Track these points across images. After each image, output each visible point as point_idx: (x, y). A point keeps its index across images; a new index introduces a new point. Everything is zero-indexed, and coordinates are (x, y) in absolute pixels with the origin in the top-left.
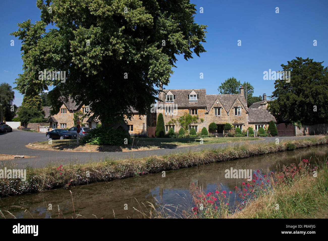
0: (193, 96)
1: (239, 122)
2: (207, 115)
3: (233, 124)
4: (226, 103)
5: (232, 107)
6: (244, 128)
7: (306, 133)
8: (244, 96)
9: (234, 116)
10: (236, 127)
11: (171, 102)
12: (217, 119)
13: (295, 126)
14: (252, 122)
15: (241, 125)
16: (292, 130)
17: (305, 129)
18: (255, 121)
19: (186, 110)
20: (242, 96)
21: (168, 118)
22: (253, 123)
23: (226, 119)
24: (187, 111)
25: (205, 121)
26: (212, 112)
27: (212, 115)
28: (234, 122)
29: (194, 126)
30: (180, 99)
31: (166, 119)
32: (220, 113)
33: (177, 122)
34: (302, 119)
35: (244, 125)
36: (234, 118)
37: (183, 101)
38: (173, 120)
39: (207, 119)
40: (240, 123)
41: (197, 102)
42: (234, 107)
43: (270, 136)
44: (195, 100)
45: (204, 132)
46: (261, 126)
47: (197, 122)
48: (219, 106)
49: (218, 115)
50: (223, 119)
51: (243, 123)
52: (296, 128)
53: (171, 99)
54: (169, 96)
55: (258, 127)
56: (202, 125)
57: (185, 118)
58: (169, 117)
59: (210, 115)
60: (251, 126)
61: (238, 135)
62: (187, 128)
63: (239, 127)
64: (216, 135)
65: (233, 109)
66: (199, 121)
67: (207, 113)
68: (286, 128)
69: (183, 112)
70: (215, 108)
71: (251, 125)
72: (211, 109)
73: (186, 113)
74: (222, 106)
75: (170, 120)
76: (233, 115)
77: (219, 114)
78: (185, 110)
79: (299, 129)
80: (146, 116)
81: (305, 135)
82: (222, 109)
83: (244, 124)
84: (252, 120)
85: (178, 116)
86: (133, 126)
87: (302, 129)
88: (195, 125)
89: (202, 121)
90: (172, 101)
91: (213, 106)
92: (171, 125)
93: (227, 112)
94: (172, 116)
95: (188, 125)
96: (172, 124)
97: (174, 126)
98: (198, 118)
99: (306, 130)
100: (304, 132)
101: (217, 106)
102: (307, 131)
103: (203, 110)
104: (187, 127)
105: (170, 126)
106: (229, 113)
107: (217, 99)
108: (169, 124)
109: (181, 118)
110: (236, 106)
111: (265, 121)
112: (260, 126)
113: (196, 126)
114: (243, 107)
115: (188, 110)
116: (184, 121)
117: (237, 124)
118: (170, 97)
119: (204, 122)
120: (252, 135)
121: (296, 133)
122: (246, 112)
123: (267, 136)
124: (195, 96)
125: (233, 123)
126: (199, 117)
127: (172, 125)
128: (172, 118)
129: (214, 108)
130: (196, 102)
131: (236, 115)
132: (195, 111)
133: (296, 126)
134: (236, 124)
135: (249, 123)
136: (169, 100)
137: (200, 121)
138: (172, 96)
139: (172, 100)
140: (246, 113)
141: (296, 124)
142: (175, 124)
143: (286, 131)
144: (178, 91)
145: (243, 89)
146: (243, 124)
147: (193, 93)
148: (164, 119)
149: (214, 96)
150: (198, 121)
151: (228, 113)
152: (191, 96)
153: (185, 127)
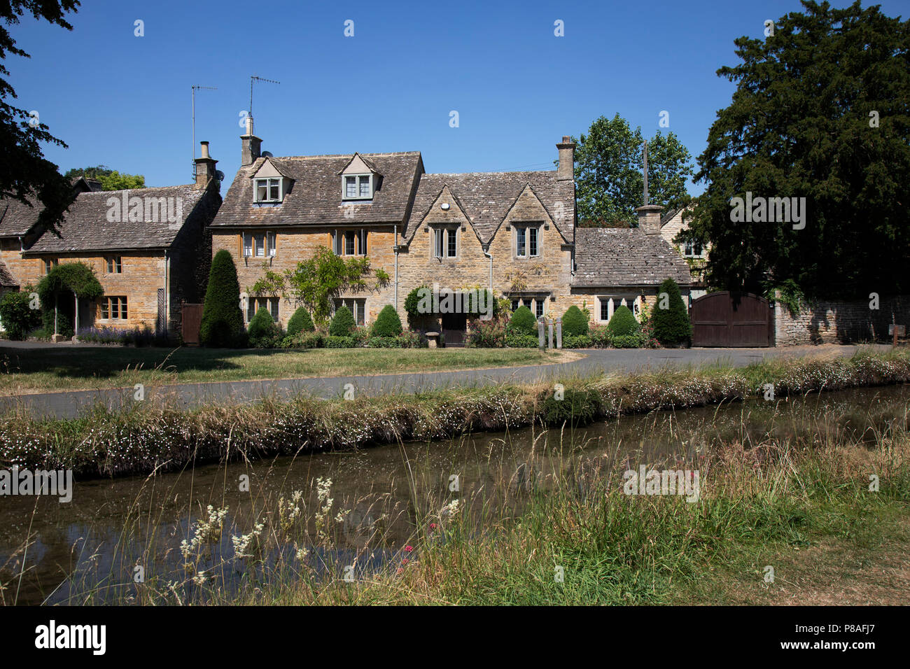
0: (357, 180)
1: (530, 287)
2: (405, 255)
3: (505, 294)
4: (490, 207)
5: (506, 222)
6: (554, 312)
7: (824, 333)
8: (571, 177)
9: (512, 260)
10: (521, 303)
11: (272, 206)
12: (441, 273)
13: (773, 302)
14: (585, 284)
15: (540, 297)
16: (760, 322)
17: (820, 315)
18: (597, 283)
19: (320, 239)
20: (564, 178)
21: (255, 269)
22: (591, 290)
23: (480, 271)
24: (326, 239)
25: (393, 280)
26: (425, 242)
27: (422, 256)
28: (510, 285)
29: (353, 299)
30: (308, 194)
31: (249, 274)
32: (454, 247)
33: (287, 284)
34: (806, 270)
35: (553, 300)
36: (510, 269)
37: (319, 201)
38: (271, 276)
39: (401, 274)
40: (537, 290)
41: (370, 204)
42: (514, 224)
43: (654, 347)
44: (363, 197)
45: (387, 325)
46: (624, 303)
47: (362, 287)
48: (452, 221)
49: (450, 255)
50: (467, 271)
51: (549, 288)
52: (779, 310)
53: (274, 193)
54: (265, 182)
55: (611, 304)
56: (382, 296)
57: (317, 267)
58: (257, 266)
59: (416, 256)
60: (580, 301)
61: (518, 338)
62: (324, 310)
63: (534, 304)
64: (431, 338)
65: (508, 229)
66: (370, 280)
67: (404, 249)
68: (735, 309)
69: (310, 244)
70: (434, 225)
71: (583, 296)
72: (420, 231)
73: (322, 248)
74: (463, 219)
75: (262, 275)
76: (506, 255)
77: (452, 253)
78: (317, 236)
79: (794, 315)
80: (169, 261)
81: (816, 339)
82: (464, 230)
83: (554, 294)
84: (590, 278)
85: (292, 262)
86: (128, 301)
87: (807, 316)
88: (354, 297)
89: (383, 280)
90: (276, 203)
91: (428, 219)
92: (267, 298)
93: (482, 243)
94: (269, 262)
95: (330, 297)
96: (268, 294)
97: (275, 300)
98: (366, 270)
99: (824, 319)
100: (813, 329)
101: (443, 220)
102: (827, 326)
103: (386, 235)
104: (323, 305)
105: (263, 301)
106: (491, 247)
107: (446, 190)
108: (258, 293)
109: (302, 267)
110: (520, 220)
111: (640, 282)
112: (620, 300)
113: (361, 302)
114: (550, 224)
115: (328, 235)
116: (315, 282)
117: (524, 294)
118: (268, 186)
119: (392, 283)
120: (576, 339)
121: (779, 334)
122: (564, 243)
123: (641, 343)
124: (364, 179)
125: (505, 289)
126: (373, 265)
127: (270, 298)
128: (271, 269)
129: (430, 228)
130: (364, 203)
131: (521, 257)
132: (356, 239)
133: (777, 304)
134: (518, 294)
135: (576, 290)
136: (266, 199)
137: (376, 280)
138: (276, 181)
139: (277, 197)
140: (563, 248)
141: (777, 294)
142: (279, 294)
143: (734, 323)
144: (314, 163)
145: (570, 150)
146: (548, 293)
147: (358, 168)
148: (240, 273)
149: (453, 179)
150: (367, 281)
151: (486, 247)
152: (351, 180)
153: (317, 304)
